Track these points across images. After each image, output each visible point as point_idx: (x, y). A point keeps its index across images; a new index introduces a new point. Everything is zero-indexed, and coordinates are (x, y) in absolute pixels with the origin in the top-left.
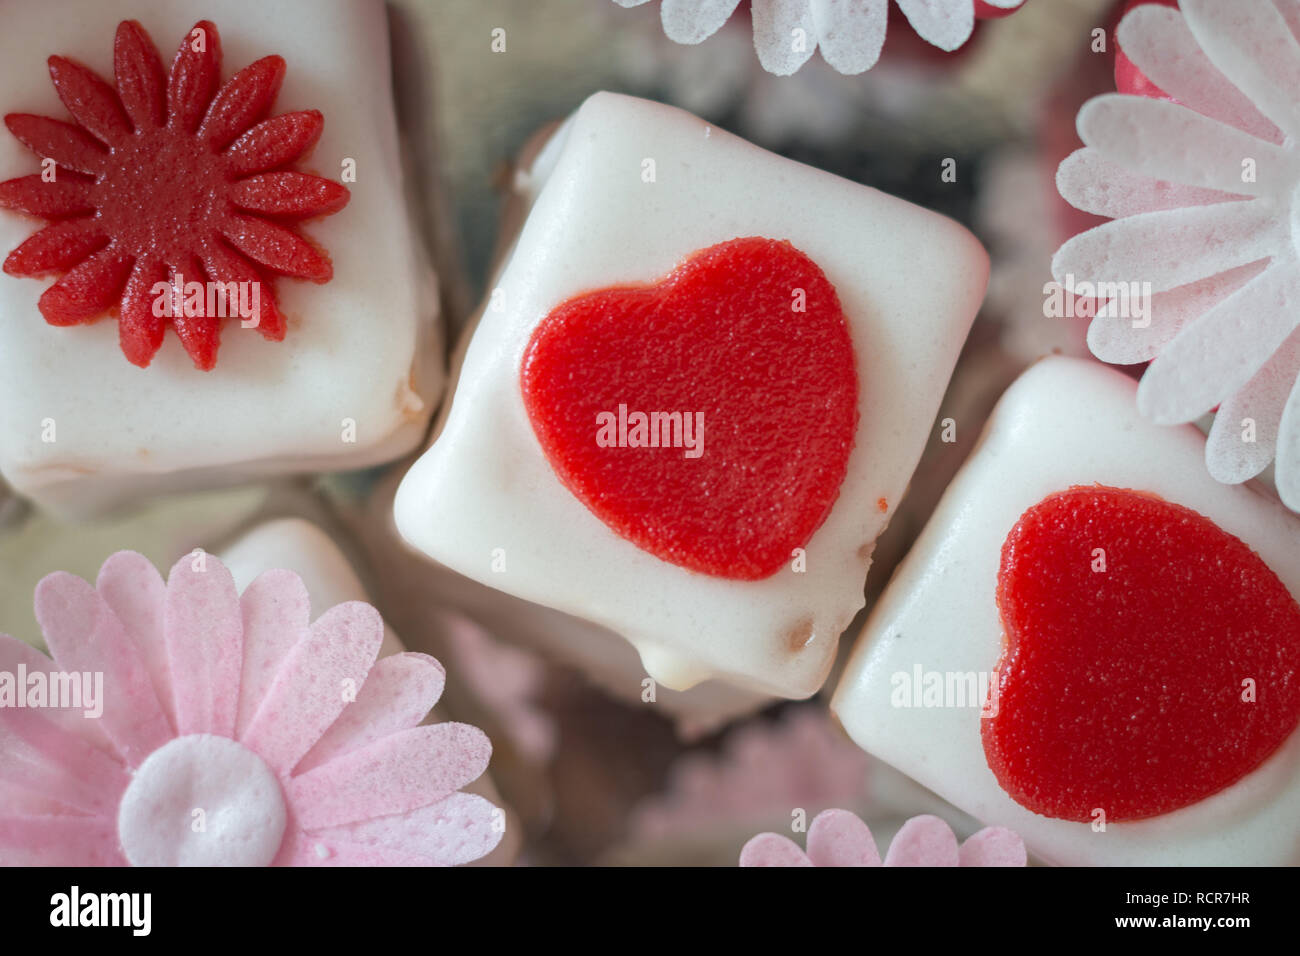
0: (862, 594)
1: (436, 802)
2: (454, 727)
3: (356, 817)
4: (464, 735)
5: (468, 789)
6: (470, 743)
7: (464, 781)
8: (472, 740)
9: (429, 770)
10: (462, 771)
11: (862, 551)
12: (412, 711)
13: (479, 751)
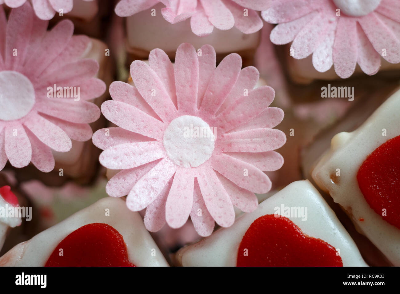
0: (337, 202)
1: (333, 56)
2: (353, 70)
3: (338, 33)
4: (349, 72)
5: (333, 67)
6: (346, 73)
7: (336, 66)
8: (347, 74)
9: (343, 59)
10: (339, 67)
11: (350, 208)
12: (362, 61)
13: (343, 74)
